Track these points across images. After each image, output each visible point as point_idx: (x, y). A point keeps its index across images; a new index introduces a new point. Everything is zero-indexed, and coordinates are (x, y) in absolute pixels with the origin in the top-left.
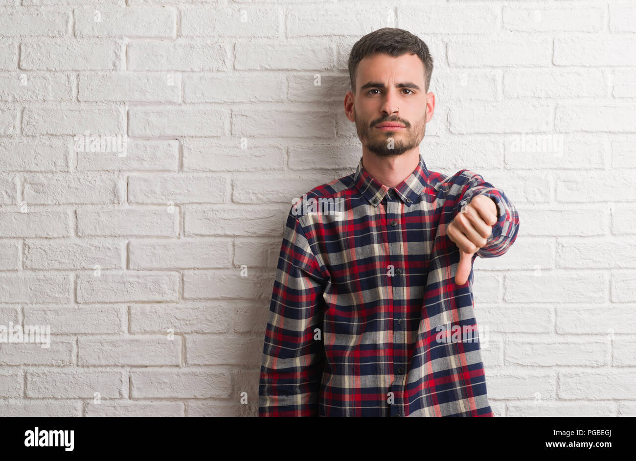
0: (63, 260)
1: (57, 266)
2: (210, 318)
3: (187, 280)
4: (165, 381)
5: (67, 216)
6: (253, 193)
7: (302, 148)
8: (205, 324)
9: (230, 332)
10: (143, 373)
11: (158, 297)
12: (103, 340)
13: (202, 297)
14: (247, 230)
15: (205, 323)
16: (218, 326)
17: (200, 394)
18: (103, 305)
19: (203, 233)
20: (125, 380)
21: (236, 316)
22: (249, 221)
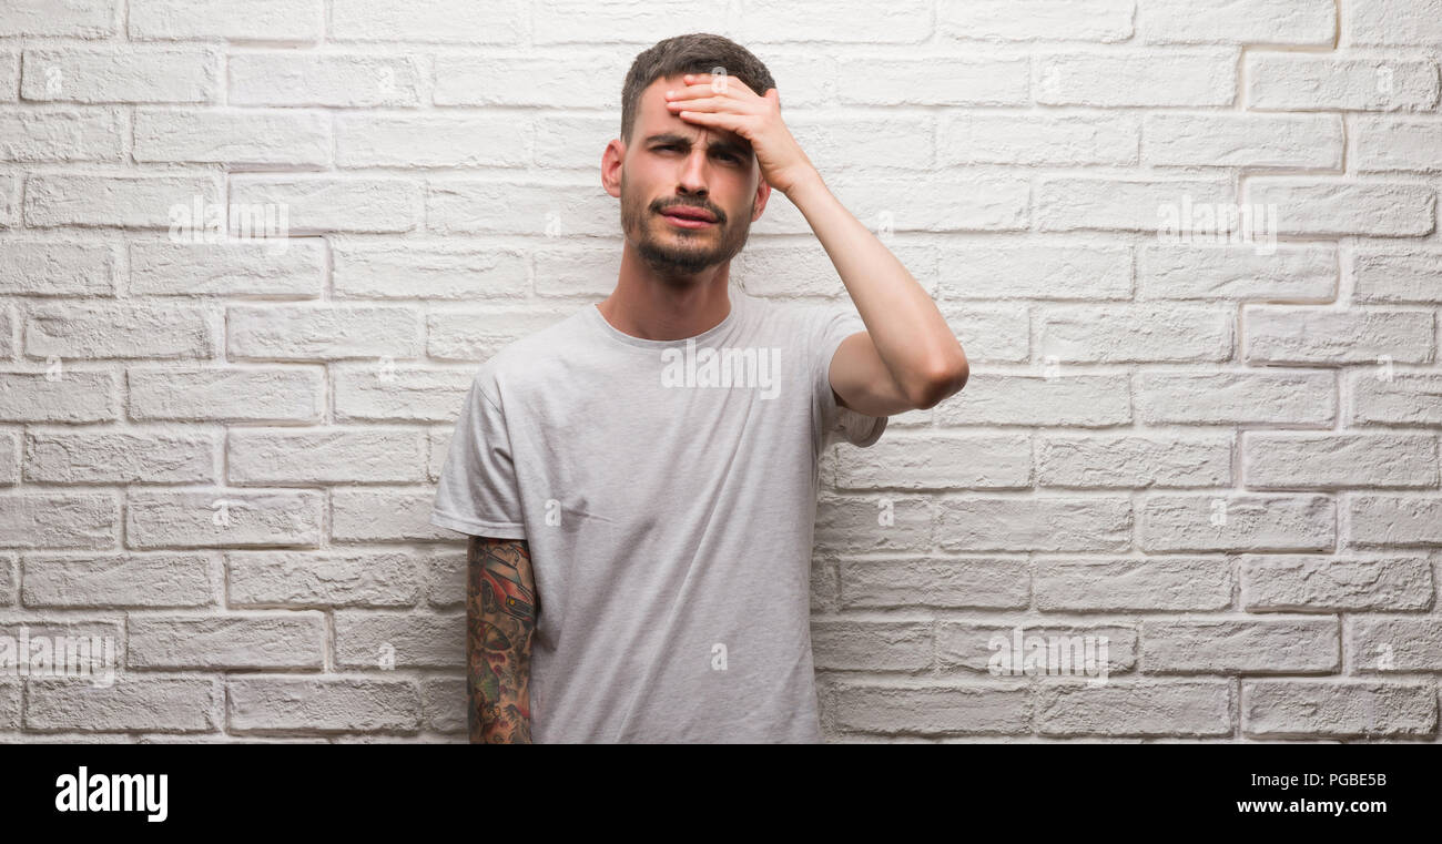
0: (102, 467)
1: (90, 477)
2: (382, 578)
3: (340, 505)
4: (295, 697)
5: (109, 382)
6: (468, 341)
7: (561, 256)
8: (372, 589)
9: (420, 604)
10: (252, 681)
11: (283, 538)
12: (175, 619)
13: (366, 537)
14: (453, 410)
15: (372, 586)
16: (399, 593)
17: (363, 721)
18: (176, 553)
19: (371, 414)
20: (219, 695)
21: (433, 573)
22: (458, 394)
